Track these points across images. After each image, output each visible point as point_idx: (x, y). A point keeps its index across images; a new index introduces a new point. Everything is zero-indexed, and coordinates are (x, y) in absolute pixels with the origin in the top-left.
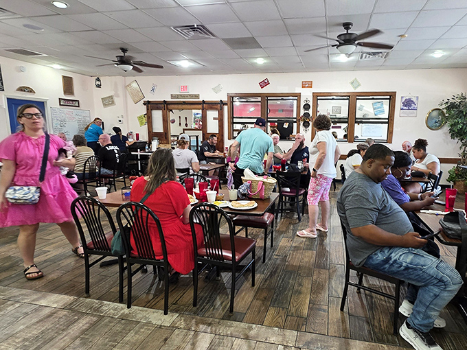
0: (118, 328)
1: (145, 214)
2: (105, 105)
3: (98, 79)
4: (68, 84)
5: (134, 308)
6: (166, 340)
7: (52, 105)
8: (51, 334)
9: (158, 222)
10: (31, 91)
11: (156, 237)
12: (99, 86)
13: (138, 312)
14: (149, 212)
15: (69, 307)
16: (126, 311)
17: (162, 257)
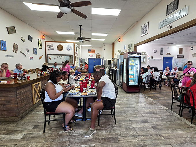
0: (176, 119)
1: (189, 91)
2: (193, 56)
3: (192, 47)
4: (181, 50)
5: (182, 117)
6: (188, 128)
7: (175, 58)
8: (162, 112)
9: (192, 94)
10: (170, 54)
11: (191, 99)
12: (192, 50)
13: (183, 119)
14: (190, 91)
15: (166, 110)
16: (180, 117)
17: (193, 106)
